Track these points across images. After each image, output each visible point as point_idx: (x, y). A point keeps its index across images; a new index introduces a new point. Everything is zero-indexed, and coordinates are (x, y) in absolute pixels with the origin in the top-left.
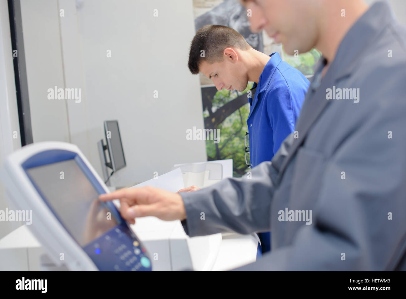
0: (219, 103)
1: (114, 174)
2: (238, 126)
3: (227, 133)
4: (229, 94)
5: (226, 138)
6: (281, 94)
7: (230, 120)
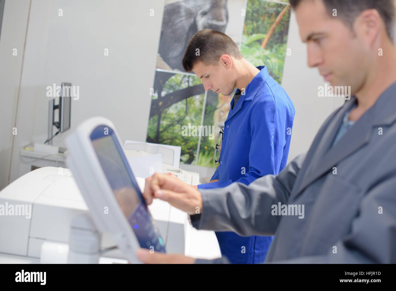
0: (169, 89)
1: (59, 135)
2: (182, 114)
3: (170, 118)
4: (181, 83)
5: (169, 123)
6: (268, 108)
7: (176, 107)
